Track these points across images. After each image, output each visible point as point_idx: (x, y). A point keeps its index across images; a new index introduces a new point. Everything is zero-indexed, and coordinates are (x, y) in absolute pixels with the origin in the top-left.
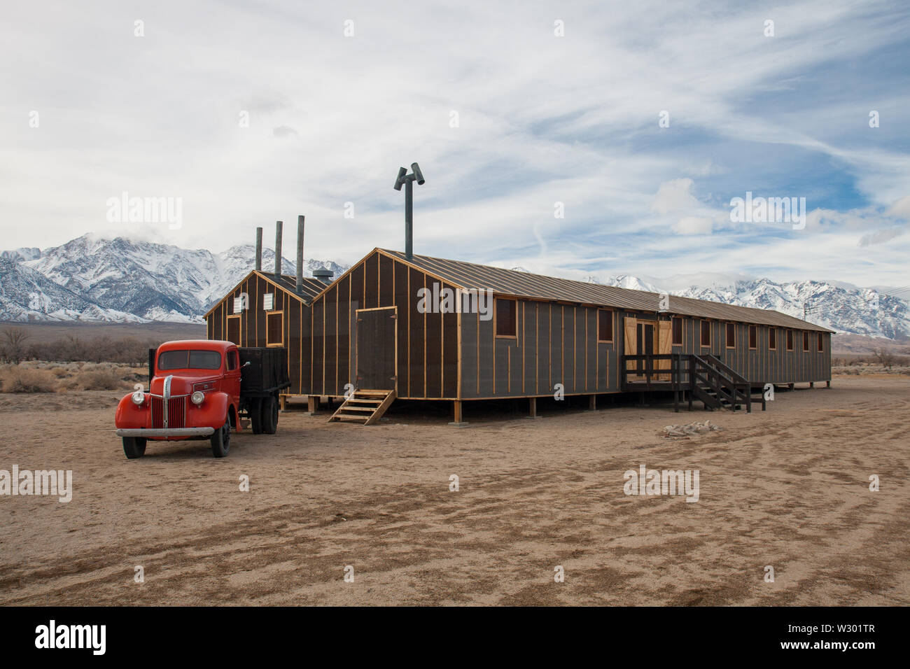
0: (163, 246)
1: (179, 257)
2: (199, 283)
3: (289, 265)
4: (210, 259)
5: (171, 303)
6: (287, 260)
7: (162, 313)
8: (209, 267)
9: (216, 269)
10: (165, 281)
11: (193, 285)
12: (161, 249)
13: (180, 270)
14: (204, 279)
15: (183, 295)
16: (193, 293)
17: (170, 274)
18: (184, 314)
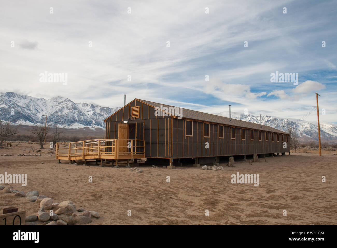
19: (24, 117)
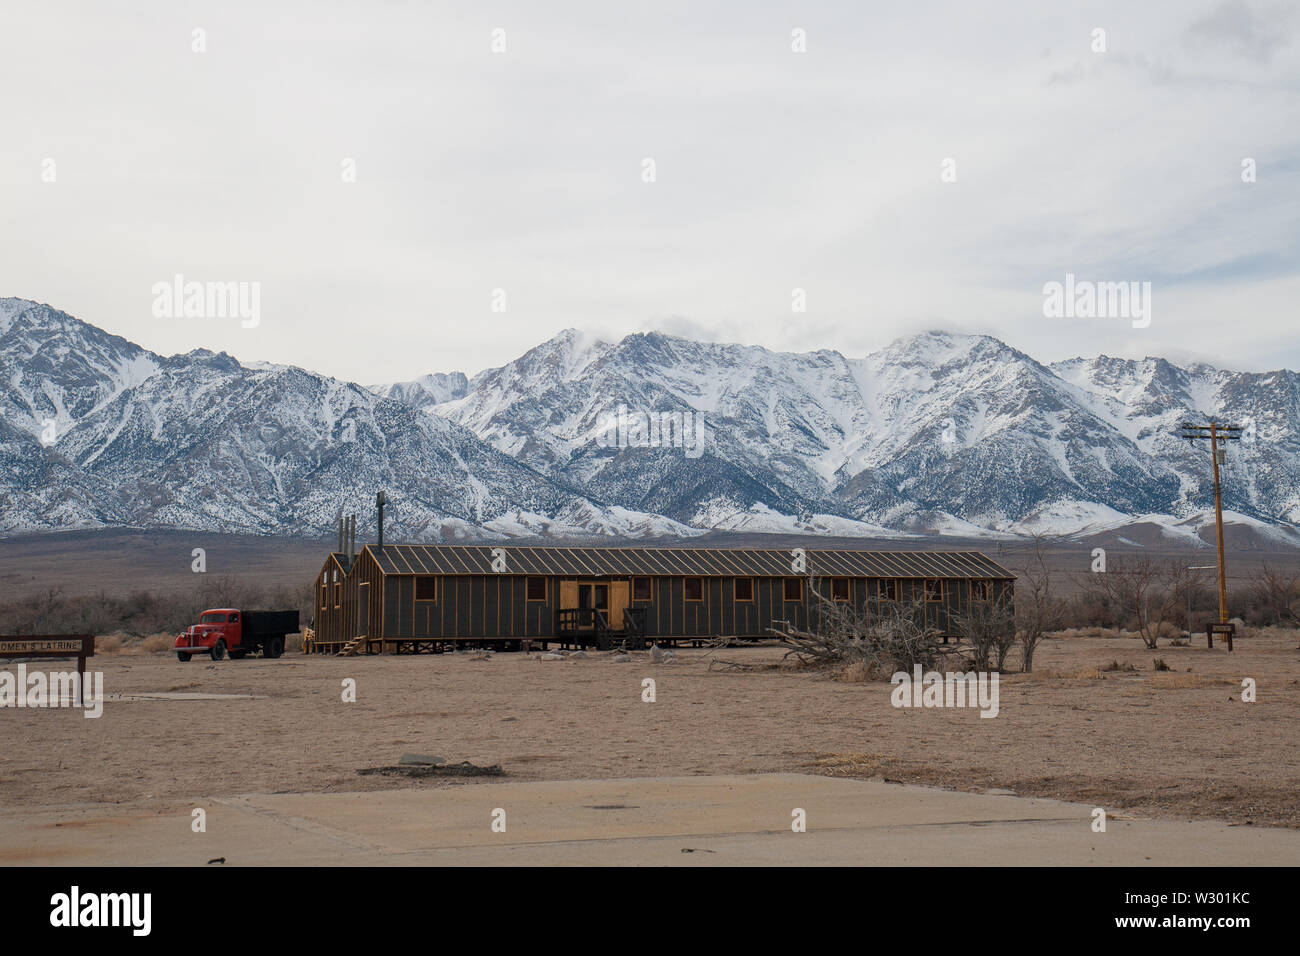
0: (732, 349)
1: (769, 373)
2: (818, 432)
3: (1042, 376)
4: (842, 371)
5: (752, 487)
6: (1036, 363)
7: (732, 511)
8: (842, 392)
9: (858, 395)
10: (737, 433)
11: (804, 438)
12: (728, 356)
13: (772, 403)
14: (829, 424)
15: (781, 466)
16: (804, 458)
17: (749, 417)
18: (784, 511)
19: (735, 481)
